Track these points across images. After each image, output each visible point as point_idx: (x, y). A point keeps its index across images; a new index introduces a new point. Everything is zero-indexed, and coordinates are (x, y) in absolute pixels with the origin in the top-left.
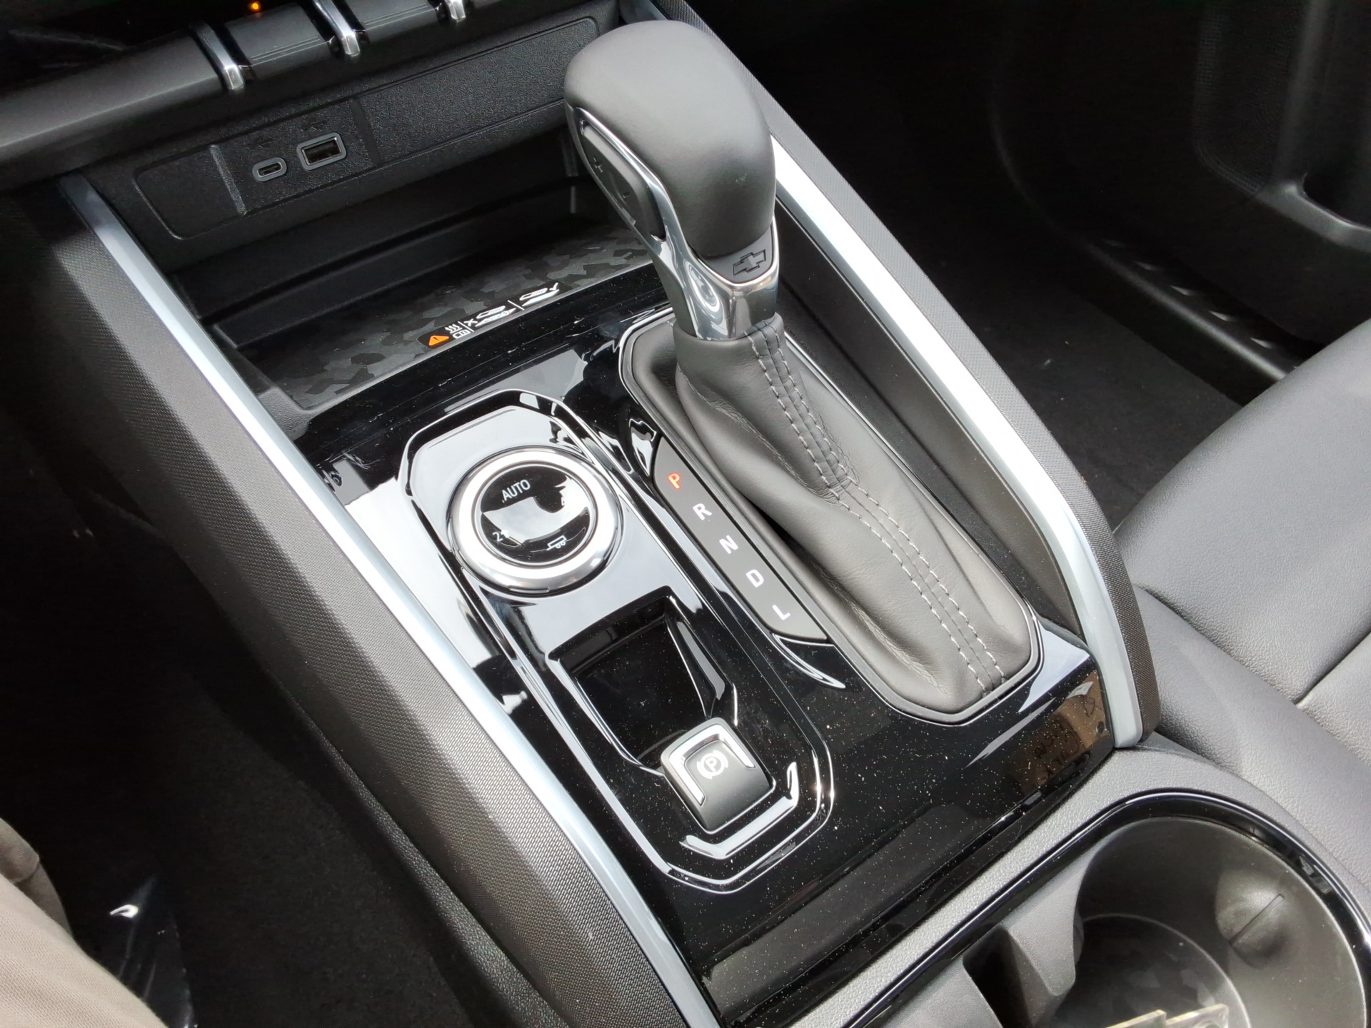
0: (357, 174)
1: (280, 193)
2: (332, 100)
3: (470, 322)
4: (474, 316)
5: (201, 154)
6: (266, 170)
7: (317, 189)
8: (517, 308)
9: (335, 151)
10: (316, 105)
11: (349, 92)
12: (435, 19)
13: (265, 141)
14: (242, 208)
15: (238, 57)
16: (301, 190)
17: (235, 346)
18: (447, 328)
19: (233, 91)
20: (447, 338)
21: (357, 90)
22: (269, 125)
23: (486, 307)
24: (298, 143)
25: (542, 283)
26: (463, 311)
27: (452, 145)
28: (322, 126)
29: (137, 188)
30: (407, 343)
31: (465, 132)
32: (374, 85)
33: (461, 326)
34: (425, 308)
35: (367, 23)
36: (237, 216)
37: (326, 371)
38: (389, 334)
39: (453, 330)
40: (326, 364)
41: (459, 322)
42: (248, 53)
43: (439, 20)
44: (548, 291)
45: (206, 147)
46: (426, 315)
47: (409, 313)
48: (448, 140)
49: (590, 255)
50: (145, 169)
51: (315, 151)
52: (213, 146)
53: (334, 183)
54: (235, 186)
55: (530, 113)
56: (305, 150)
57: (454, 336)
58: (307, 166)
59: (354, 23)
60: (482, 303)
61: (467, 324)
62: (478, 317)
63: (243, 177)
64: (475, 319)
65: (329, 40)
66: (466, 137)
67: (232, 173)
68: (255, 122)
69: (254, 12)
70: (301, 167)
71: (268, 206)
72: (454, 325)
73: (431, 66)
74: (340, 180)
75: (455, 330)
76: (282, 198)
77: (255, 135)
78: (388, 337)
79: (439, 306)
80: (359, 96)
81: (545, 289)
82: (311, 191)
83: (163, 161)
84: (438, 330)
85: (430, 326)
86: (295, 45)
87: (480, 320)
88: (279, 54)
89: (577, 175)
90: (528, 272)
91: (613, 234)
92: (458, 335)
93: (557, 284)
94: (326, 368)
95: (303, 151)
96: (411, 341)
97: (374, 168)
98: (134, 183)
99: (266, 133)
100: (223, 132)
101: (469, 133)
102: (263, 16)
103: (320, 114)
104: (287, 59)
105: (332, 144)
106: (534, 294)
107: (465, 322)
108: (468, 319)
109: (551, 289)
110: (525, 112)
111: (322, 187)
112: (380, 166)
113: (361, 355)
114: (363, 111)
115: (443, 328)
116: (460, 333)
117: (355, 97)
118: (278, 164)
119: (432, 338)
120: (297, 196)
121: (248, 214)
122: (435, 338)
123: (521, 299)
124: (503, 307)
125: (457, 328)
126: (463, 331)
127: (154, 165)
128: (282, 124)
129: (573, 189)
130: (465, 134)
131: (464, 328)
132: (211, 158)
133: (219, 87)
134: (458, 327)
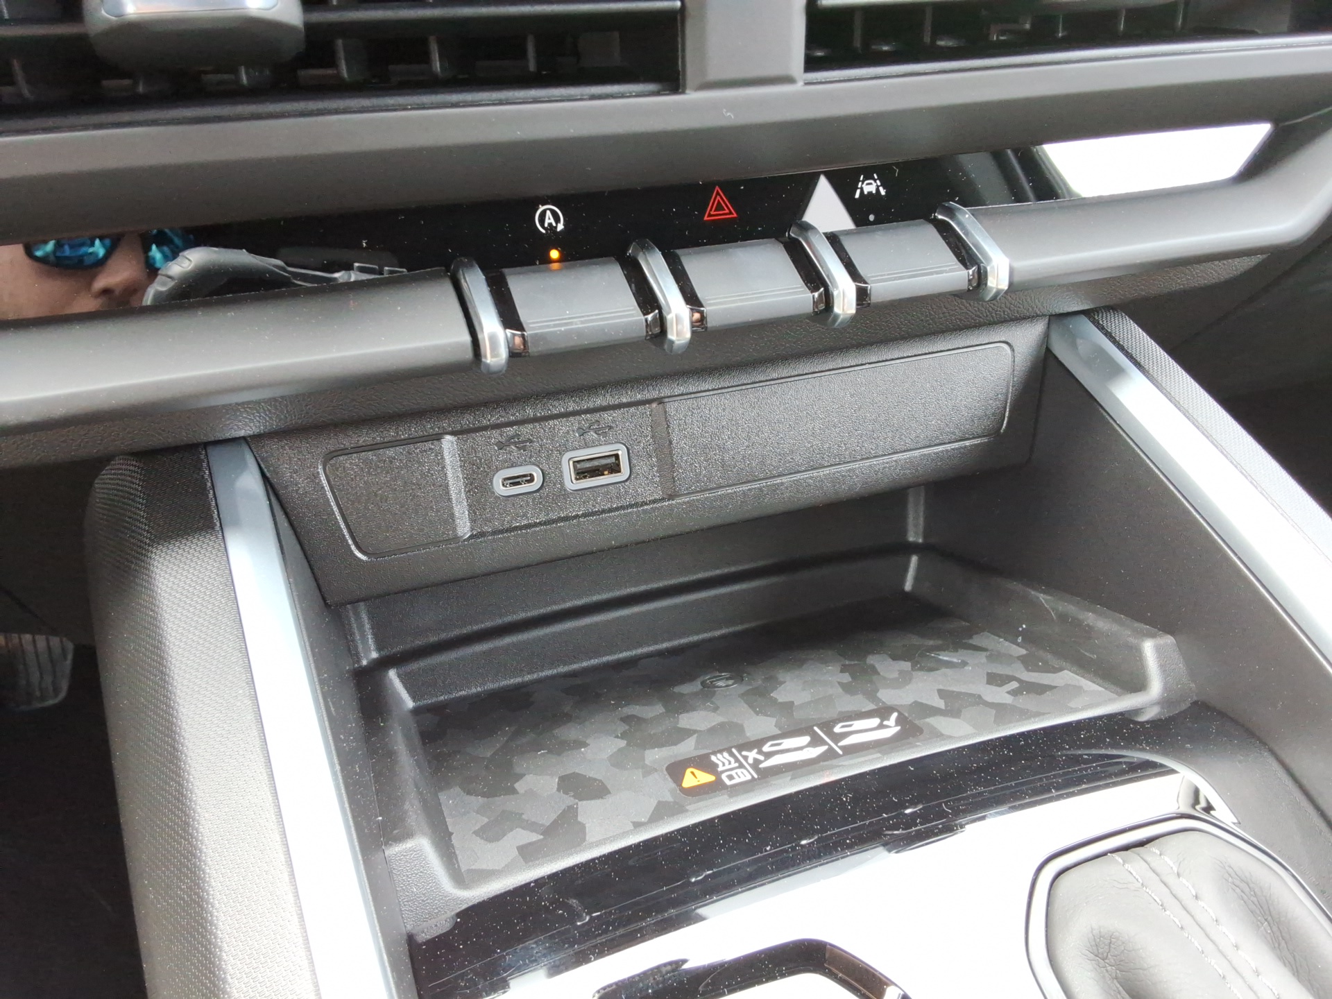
0: (636, 505)
1: (525, 515)
2: (629, 400)
3: (753, 755)
4: (757, 744)
5: (429, 445)
6: (514, 481)
7: (577, 517)
8: (831, 749)
9: (615, 469)
10: (604, 404)
11: (654, 394)
12: (809, 308)
13: (523, 442)
14: (464, 528)
15: (510, 318)
16: (553, 516)
17: (410, 704)
18: (713, 758)
19: (487, 366)
20: (710, 778)
21: (666, 391)
22: (536, 420)
23: (778, 732)
24: (567, 450)
25: (871, 706)
26: (740, 729)
27: (777, 484)
28: (604, 431)
29: (323, 478)
30: (648, 771)
31: (799, 468)
32: (692, 389)
33: (737, 760)
34: (683, 705)
35: (710, 300)
36: (456, 538)
37: (514, 792)
38: (623, 743)
39: (724, 765)
40: (519, 777)
41: (734, 750)
42: (524, 314)
43: (814, 312)
44: (881, 726)
45: (438, 437)
46: (686, 720)
47: (659, 709)
48: (774, 477)
49: (944, 670)
50: (345, 452)
51: (588, 465)
52: (448, 437)
53: (603, 511)
54: (463, 495)
55: (895, 457)
56: (574, 462)
57: (724, 777)
58: (571, 483)
59: (691, 298)
60: (773, 721)
61: (746, 758)
62: (766, 748)
63: (477, 485)
64: (760, 752)
65: (648, 313)
66: (798, 476)
67: (464, 478)
68: (515, 414)
69: (551, 261)
70: (562, 484)
71: (501, 532)
72: (726, 754)
73: (775, 375)
74: (610, 510)
75: (727, 767)
76: (526, 522)
77: (510, 431)
78: (620, 750)
79: (706, 709)
80: (667, 400)
81: (875, 722)
82: (566, 519)
83: (373, 447)
84: (699, 757)
85: (687, 748)
86: (596, 315)
87: (769, 755)
88: (571, 323)
89: (920, 541)
90: (846, 678)
91: (976, 640)
92: (731, 777)
93: (895, 715)
94: (517, 786)
95: (571, 463)
96: (656, 770)
97: (663, 500)
98: (320, 470)
99: (526, 430)
100: (467, 420)
101: (804, 471)
102: (560, 270)
103: (607, 417)
104: (579, 333)
105: (613, 460)
106: (858, 724)
107: (744, 753)
108: (750, 750)
109: (886, 723)
110: (889, 454)
111: (584, 515)
112: (671, 497)
113: (575, 776)
114: (667, 421)
115: (707, 756)
116: (733, 773)
117: (660, 401)
118: (531, 475)
119: (689, 771)
120: (545, 523)
121: (471, 537)
122: (693, 773)
123: (838, 729)
124: (806, 739)
125: (730, 763)
126: (739, 771)
127: (359, 449)
128: (551, 422)
129: (914, 559)
130: (799, 472)
131: (741, 766)
132: (440, 453)
133: (469, 355)
134: (732, 760)
